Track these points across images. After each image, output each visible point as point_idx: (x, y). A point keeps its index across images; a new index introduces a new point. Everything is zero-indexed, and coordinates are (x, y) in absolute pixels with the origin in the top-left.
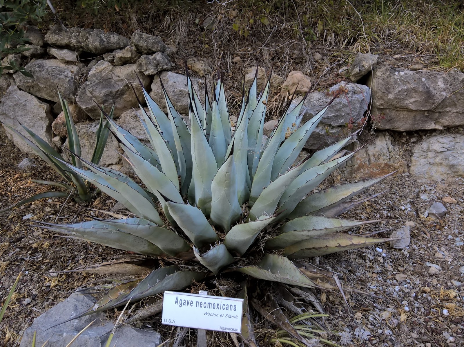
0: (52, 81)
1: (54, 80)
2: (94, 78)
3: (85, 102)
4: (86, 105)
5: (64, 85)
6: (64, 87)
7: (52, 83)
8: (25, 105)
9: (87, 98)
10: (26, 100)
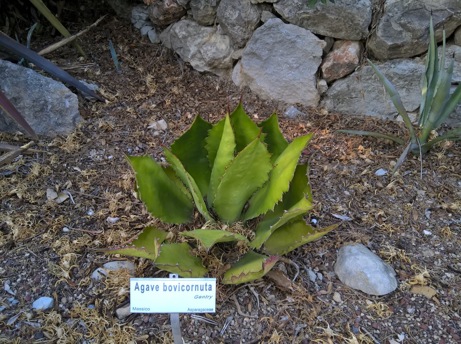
0: (349, 11)
1: (352, 10)
2: (395, 9)
3: (391, 37)
4: (393, 41)
5: (365, 16)
6: (364, 18)
7: (349, 13)
8: (294, 42)
9: (393, 32)
10: (297, 36)
